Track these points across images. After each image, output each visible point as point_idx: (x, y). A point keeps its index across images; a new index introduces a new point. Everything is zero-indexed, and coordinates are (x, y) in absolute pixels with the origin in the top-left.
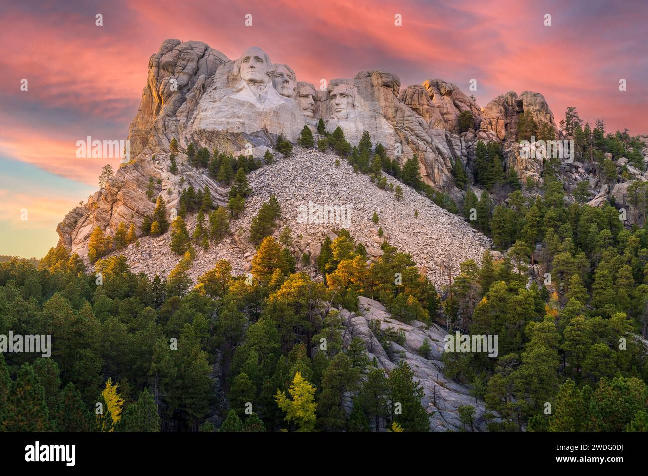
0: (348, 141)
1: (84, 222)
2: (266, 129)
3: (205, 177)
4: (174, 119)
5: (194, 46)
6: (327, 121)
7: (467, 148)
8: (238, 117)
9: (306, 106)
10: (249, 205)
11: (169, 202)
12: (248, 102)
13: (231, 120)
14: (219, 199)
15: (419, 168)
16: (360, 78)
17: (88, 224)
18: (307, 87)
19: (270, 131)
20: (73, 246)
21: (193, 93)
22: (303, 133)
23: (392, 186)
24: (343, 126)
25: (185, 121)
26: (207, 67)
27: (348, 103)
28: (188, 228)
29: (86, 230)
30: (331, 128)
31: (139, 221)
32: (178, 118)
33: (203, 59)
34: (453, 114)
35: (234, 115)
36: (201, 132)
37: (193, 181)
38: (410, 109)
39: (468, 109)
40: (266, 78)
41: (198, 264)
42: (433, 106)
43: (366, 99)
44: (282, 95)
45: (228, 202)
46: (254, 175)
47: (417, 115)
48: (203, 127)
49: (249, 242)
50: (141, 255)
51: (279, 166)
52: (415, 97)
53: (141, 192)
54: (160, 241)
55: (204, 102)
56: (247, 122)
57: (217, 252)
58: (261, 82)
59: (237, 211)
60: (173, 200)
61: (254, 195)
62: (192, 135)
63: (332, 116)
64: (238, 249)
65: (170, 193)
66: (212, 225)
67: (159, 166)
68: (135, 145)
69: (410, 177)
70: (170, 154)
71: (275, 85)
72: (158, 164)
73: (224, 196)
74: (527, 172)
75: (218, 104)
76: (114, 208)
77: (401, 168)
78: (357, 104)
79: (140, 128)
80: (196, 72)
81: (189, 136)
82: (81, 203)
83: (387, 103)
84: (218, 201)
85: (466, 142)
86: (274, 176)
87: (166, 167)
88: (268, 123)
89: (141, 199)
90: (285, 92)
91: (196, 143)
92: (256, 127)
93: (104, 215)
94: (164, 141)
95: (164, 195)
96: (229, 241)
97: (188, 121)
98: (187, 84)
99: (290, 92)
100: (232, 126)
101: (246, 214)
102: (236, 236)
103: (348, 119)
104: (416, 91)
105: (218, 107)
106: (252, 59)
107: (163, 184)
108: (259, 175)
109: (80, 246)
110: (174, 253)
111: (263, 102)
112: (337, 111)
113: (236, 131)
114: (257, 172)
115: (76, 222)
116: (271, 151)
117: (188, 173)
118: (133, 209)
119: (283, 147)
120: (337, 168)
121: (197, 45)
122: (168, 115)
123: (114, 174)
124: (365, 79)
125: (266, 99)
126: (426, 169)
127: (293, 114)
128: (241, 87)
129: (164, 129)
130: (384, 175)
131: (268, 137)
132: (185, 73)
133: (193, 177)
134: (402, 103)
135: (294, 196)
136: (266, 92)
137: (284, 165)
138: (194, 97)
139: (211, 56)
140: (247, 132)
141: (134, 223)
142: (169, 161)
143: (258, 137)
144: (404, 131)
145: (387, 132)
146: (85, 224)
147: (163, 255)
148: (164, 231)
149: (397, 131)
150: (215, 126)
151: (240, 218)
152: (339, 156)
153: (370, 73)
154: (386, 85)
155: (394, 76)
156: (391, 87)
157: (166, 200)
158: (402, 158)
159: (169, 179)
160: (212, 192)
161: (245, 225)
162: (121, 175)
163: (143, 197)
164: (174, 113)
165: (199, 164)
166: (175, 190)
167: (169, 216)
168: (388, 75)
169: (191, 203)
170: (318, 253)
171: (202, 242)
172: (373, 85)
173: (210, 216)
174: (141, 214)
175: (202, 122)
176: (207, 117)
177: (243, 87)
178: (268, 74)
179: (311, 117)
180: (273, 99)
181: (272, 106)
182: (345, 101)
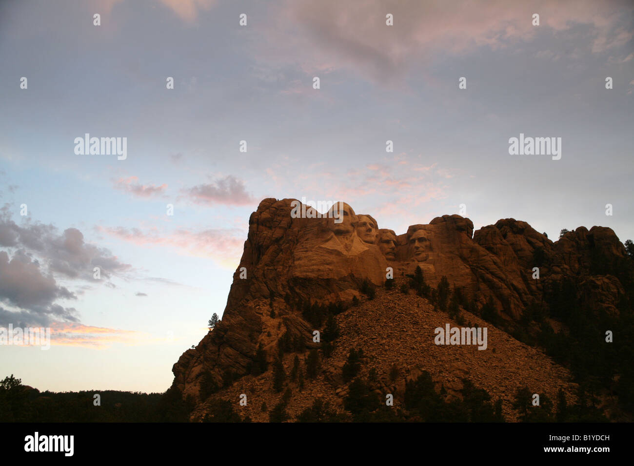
0: (428, 282)
1: (195, 362)
2: (353, 274)
3: (300, 319)
4: (272, 268)
6: (408, 264)
7: (542, 282)
8: (328, 264)
9: (389, 250)
10: (339, 344)
11: (268, 344)
12: (336, 250)
13: (321, 267)
15: (495, 304)
16: (436, 224)
17: (199, 364)
19: (356, 276)
20: (187, 385)
21: (288, 245)
24: (422, 267)
25: (281, 269)
27: (426, 246)
28: (286, 366)
29: (197, 369)
30: (411, 270)
31: (243, 361)
32: (276, 267)
34: (527, 251)
35: (324, 263)
36: (296, 280)
37: (289, 323)
38: (484, 249)
39: (541, 245)
40: (350, 228)
41: (295, 400)
42: (506, 245)
43: (442, 243)
44: (366, 242)
46: (343, 316)
47: (491, 255)
48: (298, 274)
49: (340, 379)
50: (245, 392)
51: (365, 307)
52: (489, 237)
53: (245, 335)
54: (261, 379)
55: (298, 253)
56: (335, 269)
57: (312, 388)
58: (347, 231)
59: (328, 349)
60: (272, 341)
61: (344, 334)
62: (288, 282)
63: (412, 258)
64: (330, 386)
65: (269, 335)
66: (306, 363)
67: (259, 311)
68: (238, 292)
70: (269, 300)
71: (359, 234)
72: (259, 309)
74: (603, 304)
75: (310, 253)
76: (222, 350)
77: (479, 305)
78: (434, 247)
80: (290, 227)
81: (285, 283)
82: (193, 346)
83: (462, 245)
86: (361, 317)
87: (266, 312)
88: (354, 268)
89: (245, 341)
90: (368, 239)
91: (291, 289)
92: (344, 273)
93: (212, 356)
94: (264, 288)
95: (263, 337)
96: (321, 378)
97: (283, 269)
98: (282, 237)
99: (373, 239)
100: (322, 273)
101: (337, 353)
102: (328, 374)
103: (427, 261)
104: (489, 231)
105: (310, 256)
107: (264, 327)
108: (348, 316)
109: (192, 384)
110: (274, 390)
111: (350, 250)
112: (417, 255)
113: (325, 278)
114: (346, 314)
115: (188, 363)
116: (357, 294)
117: (285, 316)
118: (238, 351)
119: (367, 289)
122: (266, 265)
123: (220, 320)
124: (440, 224)
125: (351, 247)
126: (502, 304)
127: (376, 259)
128: (329, 237)
129: (263, 277)
131: (355, 281)
132: (280, 228)
133: (288, 320)
134: (476, 244)
135: (379, 335)
136: (352, 241)
137: (369, 305)
138: (289, 248)
140: (336, 278)
141: (239, 363)
142: (268, 306)
143: (345, 281)
144: (479, 270)
145: (463, 271)
146: (196, 364)
147: (264, 392)
148: (264, 369)
149: (474, 270)
150: (307, 274)
151: (331, 357)
152: (420, 295)
153: (445, 218)
154: (461, 229)
155: (467, 221)
156: (464, 230)
157: (265, 342)
158: (479, 294)
159: (269, 323)
160: (306, 332)
161: (336, 363)
162: (227, 320)
163: (246, 339)
164: (272, 262)
165: (295, 308)
166: (274, 332)
167: (267, 356)
168: (461, 219)
169: (287, 344)
170: (403, 388)
171: (297, 380)
172: (448, 229)
173: (305, 356)
174: (244, 355)
175: (297, 270)
176: (300, 266)
177: (332, 237)
178: (352, 225)
179: (393, 260)
180: (359, 246)
181: (358, 252)
182: (423, 244)
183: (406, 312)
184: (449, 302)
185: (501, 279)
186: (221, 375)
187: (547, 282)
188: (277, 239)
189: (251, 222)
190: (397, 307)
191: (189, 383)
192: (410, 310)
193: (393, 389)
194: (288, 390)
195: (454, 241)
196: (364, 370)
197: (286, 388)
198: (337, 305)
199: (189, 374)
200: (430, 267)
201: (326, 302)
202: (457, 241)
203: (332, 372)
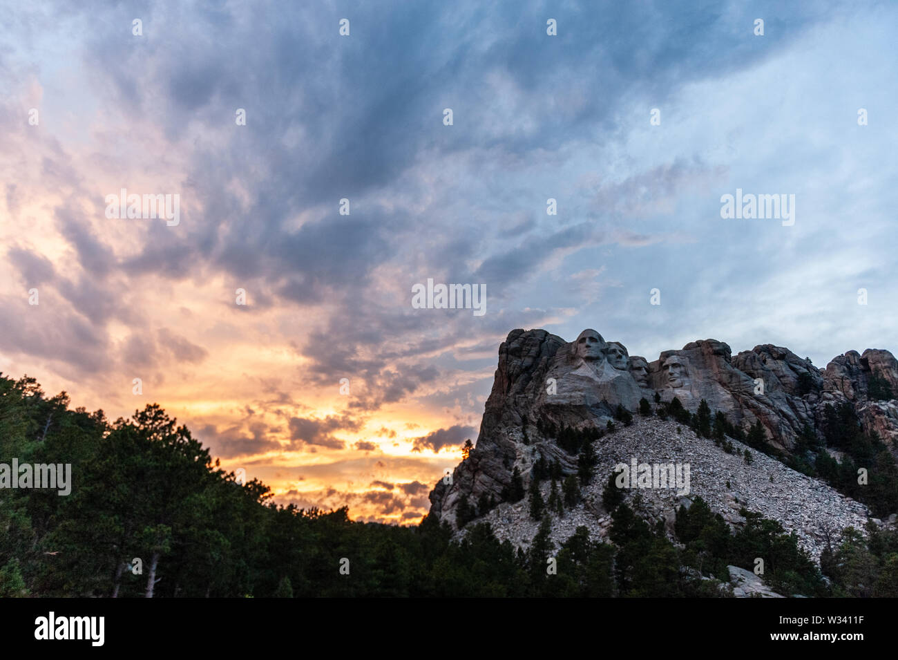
0: (686, 408)
1: (451, 490)
2: (605, 400)
3: (554, 446)
4: (523, 395)
5: (535, 332)
6: (663, 391)
7: (813, 409)
8: (579, 391)
9: (640, 377)
10: (597, 471)
11: (523, 470)
12: (587, 377)
13: (573, 394)
14: (569, 467)
15: (764, 431)
16: (689, 349)
17: (455, 491)
18: (640, 361)
19: (609, 402)
20: (443, 512)
21: (538, 373)
22: (641, 402)
23: (739, 450)
24: (678, 393)
25: (532, 397)
26: (548, 350)
27: (681, 372)
28: (543, 494)
29: (453, 497)
30: (667, 397)
31: (499, 489)
32: (526, 395)
33: (543, 344)
34: (791, 377)
35: (575, 389)
36: (548, 406)
37: (544, 450)
38: (745, 374)
39: (806, 370)
40: (601, 355)
41: (555, 529)
42: (767, 371)
43: (698, 368)
44: (617, 368)
45: (577, 469)
46: (599, 443)
48: (549, 401)
49: (601, 508)
50: (502, 520)
51: (621, 434)
52: (748, 362)
53: (499, 461)
54: (518, 507)
55: (548, 379)
56: (587, 395)
57: (572, 518)
58: (598, 359)
59: (587, 477)
60: (527, 468)
61: (601, 461)
62: (540, 409)
63: (667, 385)
64: (591, 515)
65: (524, 462)
66: (564, 491)
67: (512, 438)
68: (490, 420)
69: (757, 441)
70: (522, 427)
71: (609, 361)
72: (512, 436)
73: (572, 464)
74: (891, 431)
76: (476, 477)
77: (745, 432)
78: (690, 372)
79: (494, 405)
80: (539, 354)
81: (536, 410)
82: (448, 473)
83: (720, 370)
84: (567, 468)
85: (811, 403)
86: (617, 443)
87: (519, 439)
88: (607, 394)
89: (499, 468)
90: (619, 366)
91: (544, 416)
92: (597, 399)
93: (467, 483)
94: (516, 415)
95: (517, 464)
96: (581, 506)
97: (534, 397)
98: (532, 365)
99: (624, 366)
100: (574, 399)
101: (596, 480)
102: (588, 502)
103: (683, 387)
104: (747, 357)
106: (587, 339)
107: (518, 453)
108: (603, 443)
109: (448, 512)
110: (532, 518)
111: (601, 376)
112: (672, 381)
113: (578, 404)
114: (602, 440)
116: (612, 420)
117: (539, 443)
118: (492, 477)
119: (623, 416)
120: (679, 433)
121: (538, 332)
122: (518, 393)
123: (474, 447)
124: (695, 349)
125: (603, 373)
126: (772, 432)
127: (629, 385)
128: (579, 364)
129: (515, 405)
130: (729, 439)
131: (608, 407)
132: (530, 356)
133: (542, 446)
134: (736, 369)
136: (603, 367)
137: (625, 432)
138: (539, 375)
139: (551, 340)
140: (589, 404)
141: (494, 490)
142: (521, 433)
143: (598, 408)
144: (742, 395)
145: (724, 397)
146: (452, 491)
147: (522, 520)
148: (521, 497)
149: (735, 396)
150: (559, 400)
151: (590, 485)
152: (680, 422)
153: (699, 344)
154: (717, 353)
155: (724, 344)
156: (722, 354)
157: (521, 469)
158: (744, 421)
159: (523, 449)
160: (561, 460)
161: (596, 490)
162: (481, 447)
163: (501, 466)
164: (522, 390)
165: (548, 435)
166: (528, 459)
167: (523, 483)
168: (718, 343)
169: (543, 471)
170: (673, 518)
171: (556, 508)
172: (703, 354)
173: (562, 483)
174: (500, 482)
175: (548, 397)
177: (582, 364)
178: (603, 351)
179: (647, 388)
180: (610, 373)
181: (609, 379)
182: (677, 370)
183: (666, 439)
184: (712, 429)
185: (768, 405)
186: (476, 503)
187: (819, 409)
188: (526, 367)
189: (501, 352)
190: (656, 434)
191: (445, 510)
192: (671, 436)
193: (662, 520)
194: (548, 518)
195: (711, 366)
196: (627, 498)
197: (545, 517)
198: (592, 432)
199: (445, 502)
200: (687, 393)
201: (581, 429)
202: (715, 366)
203: (592, 500)
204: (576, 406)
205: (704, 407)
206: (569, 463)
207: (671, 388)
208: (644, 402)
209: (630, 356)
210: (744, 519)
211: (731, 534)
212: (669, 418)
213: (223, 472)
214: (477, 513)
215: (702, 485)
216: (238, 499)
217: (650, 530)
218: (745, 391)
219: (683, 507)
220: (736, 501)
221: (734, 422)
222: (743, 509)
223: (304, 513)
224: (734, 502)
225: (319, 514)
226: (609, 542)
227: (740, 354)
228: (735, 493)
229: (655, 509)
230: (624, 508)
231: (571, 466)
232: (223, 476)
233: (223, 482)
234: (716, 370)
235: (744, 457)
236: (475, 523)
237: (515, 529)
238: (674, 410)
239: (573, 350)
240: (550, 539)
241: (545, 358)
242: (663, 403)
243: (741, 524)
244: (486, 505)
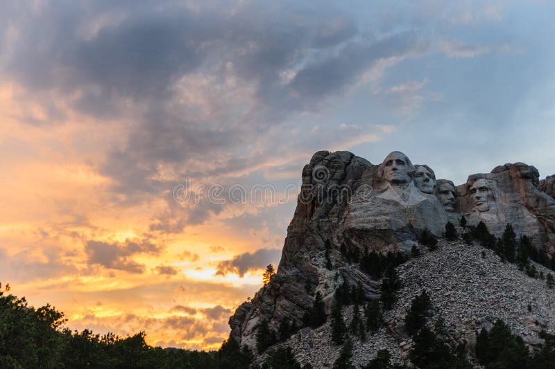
0: (491, 233)
1: (251, 315)
3: (357, 271)
4: (326, 220)
5: (340, 155)
8: (384, 215)
9: (447, 201)
10: (400, 296)
11: (326, 295)
12: (392, 201)
13: (378, 218)
14: (372, 291)
16: (497, 172)
17: (255, 317)
18: (447, 184)
20: (243, 337)
22: (446, 227)
23: (542, 273)
24: (484, 217)
25: (336, 221)
26: (354, 173)
27: (488, 196)
28: (345, 319)
29: (254, 322)
30: (473, 221)
31: (300, 313)
32: (330, 219)
33: (349, 166)
35: (381, 213)
37: (347, 275)
38: (552, 198)
40: (408, 178)
41: (356, 353)
43: (505, 192)
44: (424, 192)
45: (380, 293)
46: (403, 268)
48: (353, 225)
49: (403, 332)
50: (303, 344)
51: (426, 258)
53: (301, 287)
54: (319, 332)
57: (374, 341)
58: (404, 182)
59: (390, 301)
60: (330, 293)
61: (404, 286)
62: (343, 233)
63: (473, 209)
64: (393, 339)
65: (326, 286)
66: (366, 316)
67: (315, 263)
68: (293, 245)
70: (325, 251)
71: (416, 184)
72: (315, 260)
73: (376, 289)
76: (278, 302)
77: (549, 255)
78: (497, 196)
79: (296, 230)
80: (344, 177)
81: (340, 235)
82: (249, 298)
83: (528, 194)
84: (370, 293)
86: (422, 268)
87: (322, 263)
89: (301, 293)
90: (426, 189)
91: (347, 240)
92: (402, 223)
93: (269, 309)
94: (319, 240)
95: (320, 289)
96: (383, 330)
97: (338, 221)
99: (431, 189)
101: (399, 305)
102: (390, 326)
103: (490, 211)
105: (366, 207)
106: (394, 162)
107: (320, 278)
108: (407, 268)
109: (249, 336)
110: (333, 342)
111: (407, 200)
112: (478, 205)
113: (383, 228)
114: (406, 265)
115: (244, 315)
116: (417, 244)
117: (342, 268)
118: (294, 303)
119: (428, 240)
120: (483, 258)
121: (344, 154)
122: (321, 217)
123: (276, 272)
124: (503, 172)
125: (409, 197)
127: (435, 209)
128: (385, 188)
129: (318, 230)
130: (533, 263)
133: (345, 271)
134: (543, 193)
136: (409, 191)
137: (429, 256)
139: (357, 163)
140: (394, 228)
141: (296, 315)
142: (324, 258)
143: (403, 232)
144: (548, 220)
145: (530, 221)
146: (252, 317)
147: (323, 344)
148: (323, 322)
149: (541, 220)
150: (364, 225)
151: (393, 309)
152: (485, 246)
153: (507, 167)
154: (525, 177)
155: (532, 168)
156: (529, 178)
157: (323, 293)
158: (549, 245)
159: (326, 274)
160: (364, 284)
161: (399, 314)
162: (283, 272)
163: (303, 291)
164: (326, 214)
165: (352, 260)
166: (331, 284)
167: (325, 308)
168: (526, 167)
169: (345, 295)
170: (474, 341)
171: (358, 332)
172: (511, 178)
173: (364, 308)
174: (301, 307)
175: (352, 221)
176: (356, 217)
177: (388, 188)
178: (409, 174)
179: (453, 211)
180: (415, 197)
181: (415, 203)
182: (484, 194)
183: (471, 263)
184: (517, 253)
186: (277, 328)
189: (304, 175)
190: (461, 258)
191: (245, 335)
193: (463, 342)
194: (349, 342)
195: (518, 190)
196: (429, 322)
197: (346, 341)
198: (396, 256)
199: (245, 327)
200: (492, 217)
201: (385, 254)
202: (522, 190)
203: (395, 324)
204: (381, 230)
205: (509, 231)
206: (372, 287)
207: (478, 212)
208: (450, 226)
209: (437, 179)
210: (543, 341)
211: (530, 355)
212: (474, 242)
213: (14, 298)
214: (278, 337)
215: (504, 308)
216: (31, 324)
217: (450, 352)
218: (551, 216)
219: (484, 330)
220: (537, 323)
221: (538, 246)
222: (543, 332)
223: (100, 339)
224: (534, 325)
225: (115, 339)
226: (409, 364)
227: (548, 177)
228: (535, 316)
229: (457, 331)
230: (426, 332)
231: (374, 290)
232: (14, 302)
233: (14, 308)
234: (523, 194)
235: (546, 280)
236: (276, 348)
237: (316, 353)
238: (480, 234)
239: (379, 173)
240: (351, 362)
241: (350, 181)
242: (469, 227)
243: (540, 345)
244: (287, 330)
